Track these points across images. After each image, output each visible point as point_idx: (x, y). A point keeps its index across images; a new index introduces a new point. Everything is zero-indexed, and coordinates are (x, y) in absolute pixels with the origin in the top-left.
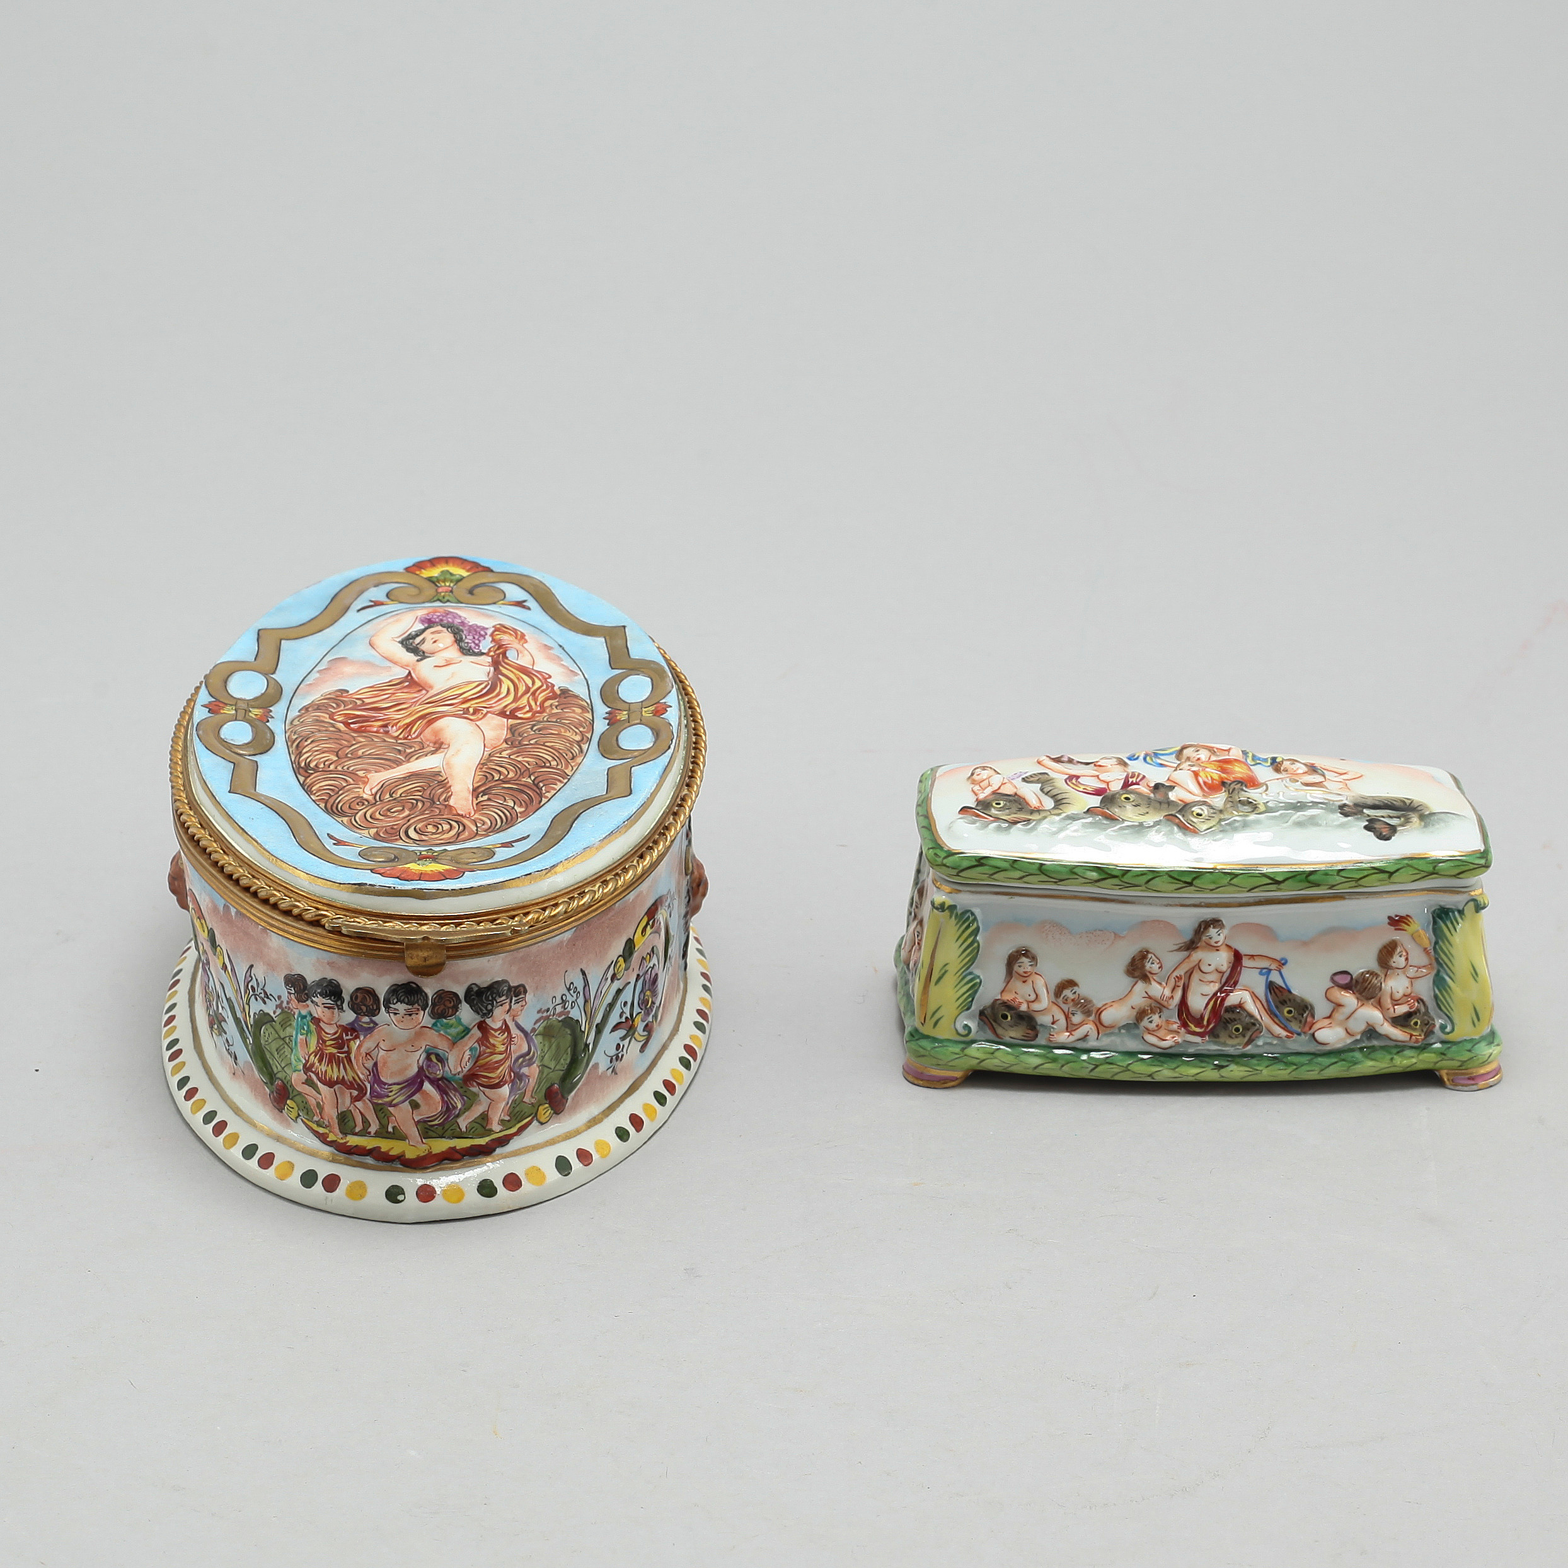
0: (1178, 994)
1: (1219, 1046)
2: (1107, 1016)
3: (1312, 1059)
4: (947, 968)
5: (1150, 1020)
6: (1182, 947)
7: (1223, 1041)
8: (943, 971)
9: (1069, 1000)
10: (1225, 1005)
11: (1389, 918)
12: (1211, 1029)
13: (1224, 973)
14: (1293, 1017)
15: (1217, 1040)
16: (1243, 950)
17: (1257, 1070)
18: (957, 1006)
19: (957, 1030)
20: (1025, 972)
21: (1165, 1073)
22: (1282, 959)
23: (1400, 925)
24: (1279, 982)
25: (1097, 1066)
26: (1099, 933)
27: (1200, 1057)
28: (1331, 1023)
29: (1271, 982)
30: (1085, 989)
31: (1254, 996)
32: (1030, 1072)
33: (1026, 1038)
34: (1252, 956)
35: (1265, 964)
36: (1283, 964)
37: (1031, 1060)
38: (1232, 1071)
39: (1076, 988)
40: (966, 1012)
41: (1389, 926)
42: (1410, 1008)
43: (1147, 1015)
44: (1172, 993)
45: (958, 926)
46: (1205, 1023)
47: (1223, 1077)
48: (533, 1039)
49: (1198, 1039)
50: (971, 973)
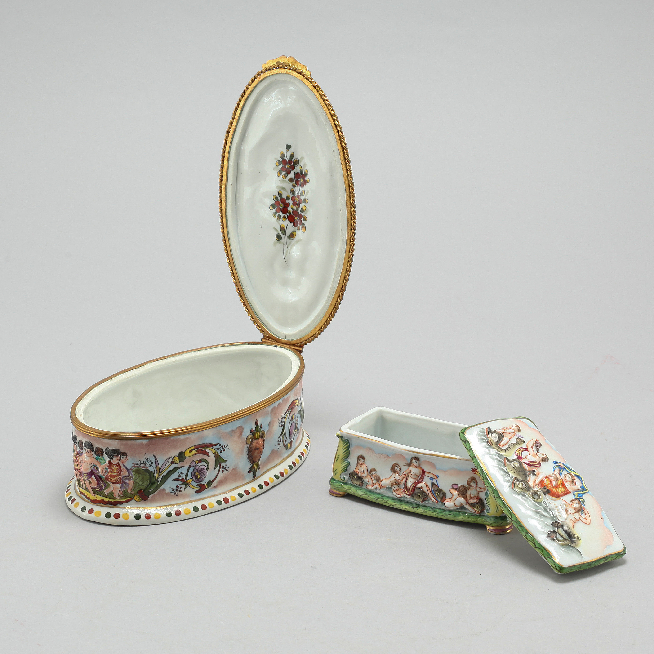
0: (404, 480)
1: (414, 500)
2: (383, 483)
3: (443, 511)
4: (339, 457)
5: (394, 487)
6: (407, 465)
7: (415, 499)
8: (338, 458)
9: (373, 475)
10: (416, 487)
11: (472, 469)
12: (412, 494)
13: (419, 476)
14: (438, 496)
15: (413, 498)
16: (425, 470)
17: (425, 511)
18: (341, 470)
19: (341, 478)
20: (361, 463)
21: (398, 505)
22: (437, 476)
23: (475, 472)
24: (436, 483)
25: (378, 499)
26: (383, 455)
27: (408, 503)
28: (450, 501)
29: (433, 482)
30: (378, 473)
31: (427, 485)
32: (359, 496)
33: (360, 485)
34: (428, 472)
35: (432, 476)
36: (438, 477)
37: (360, 493)
38: (417, 510)
39: (375, 472)
40: (344, 473)
41: (472, 472)
42: (476, 501)
43: (394, 485)
44: (402, 479)
45: (343, 443)
46: (410, 492)
47: (415, 511)
48: (131, 472)
49: (407, 496)
50: (347, 460)
